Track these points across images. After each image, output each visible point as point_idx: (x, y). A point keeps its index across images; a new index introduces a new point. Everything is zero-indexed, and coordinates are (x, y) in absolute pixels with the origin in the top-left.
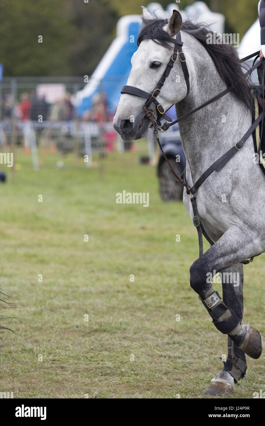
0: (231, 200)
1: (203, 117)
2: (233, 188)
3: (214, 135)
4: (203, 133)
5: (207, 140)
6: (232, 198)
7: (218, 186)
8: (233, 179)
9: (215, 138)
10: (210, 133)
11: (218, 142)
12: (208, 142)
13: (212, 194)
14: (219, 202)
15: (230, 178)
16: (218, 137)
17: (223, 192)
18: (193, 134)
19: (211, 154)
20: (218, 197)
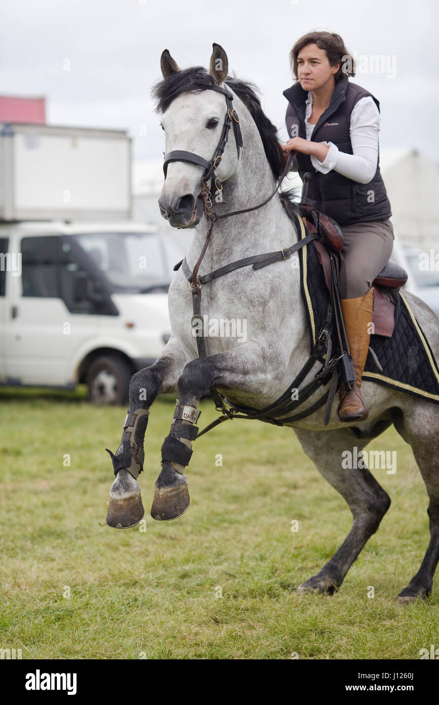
0: (265, 309)
1: (245, 203)
2: (271, 297)
3: (253, 229)
4: (241, 224)
5: (244, 233)
6: (267, 307)
7: (252, 288)
8: (272, 286)
9: (253, 233)
10: (249, 225)
11: (255, 239)
12: (244, 236)
13: (243, 297)
14: (251, 307)
15: (270, 284)
16: (255, 233)
17: (258, 296)
18: (229, 224)
19: (244, 251)
20: (251, 301)
